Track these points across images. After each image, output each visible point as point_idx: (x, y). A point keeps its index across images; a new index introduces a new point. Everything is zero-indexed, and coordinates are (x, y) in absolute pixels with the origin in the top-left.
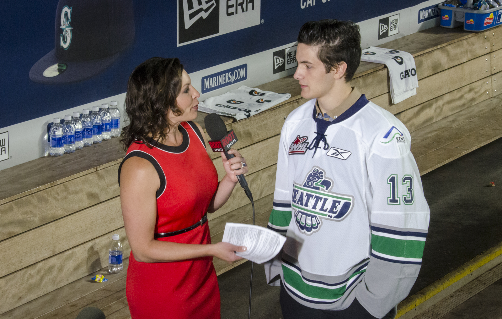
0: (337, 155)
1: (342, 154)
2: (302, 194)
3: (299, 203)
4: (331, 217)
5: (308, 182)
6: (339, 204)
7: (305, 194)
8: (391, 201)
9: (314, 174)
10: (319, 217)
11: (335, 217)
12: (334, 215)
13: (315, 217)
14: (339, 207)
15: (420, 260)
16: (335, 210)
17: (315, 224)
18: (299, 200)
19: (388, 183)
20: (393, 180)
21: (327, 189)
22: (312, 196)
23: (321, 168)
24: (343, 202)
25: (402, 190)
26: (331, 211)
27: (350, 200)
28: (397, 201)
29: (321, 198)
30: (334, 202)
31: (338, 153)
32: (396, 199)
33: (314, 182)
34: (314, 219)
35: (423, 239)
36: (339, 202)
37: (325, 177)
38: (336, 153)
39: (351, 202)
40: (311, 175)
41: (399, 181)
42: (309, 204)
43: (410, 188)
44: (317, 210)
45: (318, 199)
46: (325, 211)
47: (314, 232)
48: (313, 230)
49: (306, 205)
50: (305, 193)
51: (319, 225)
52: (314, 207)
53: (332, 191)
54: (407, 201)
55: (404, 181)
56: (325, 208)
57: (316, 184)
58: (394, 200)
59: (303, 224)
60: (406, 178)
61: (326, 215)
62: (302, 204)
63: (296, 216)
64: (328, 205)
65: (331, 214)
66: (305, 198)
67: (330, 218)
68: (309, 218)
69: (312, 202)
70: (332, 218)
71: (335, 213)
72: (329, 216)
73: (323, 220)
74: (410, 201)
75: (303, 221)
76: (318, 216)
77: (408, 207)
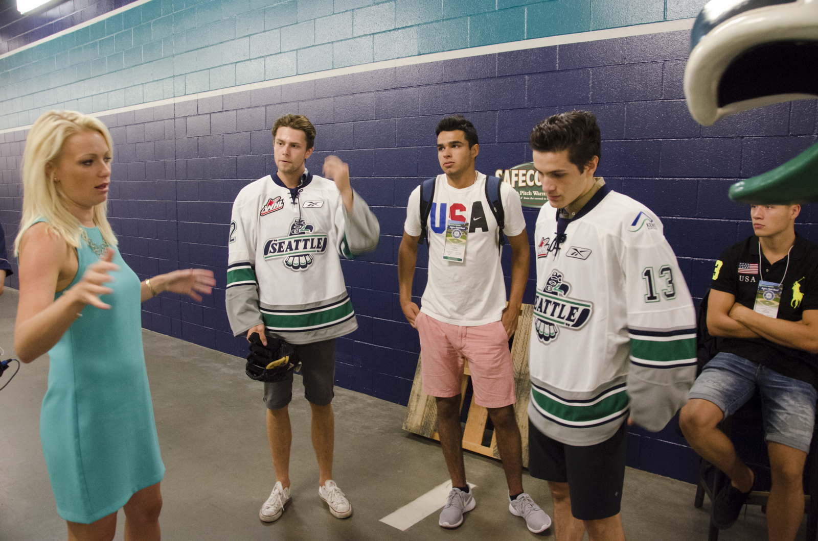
0: (576, 255)
1: (581, 253)
2: (542, 299)
3: (539, 309)
4: (569, 325)
5: (548, 287)
6: (577, 311)
7: (544, 301)
8: (649, 298)
9: (553, 278)
10: (557, 325)
11: (573, 326)
12: (571, 323)
13: (553, 325)
14: (577, 315)
15: (693, 360)
16: (572, 318)
17: (553, 334)
18: (539, 307)
19: (644, 279)
20: (648, 273)
21: (565, 294)
22: (550, 302)
23: (560, 271)
24: (581, 308)
25: (660, 284)
26: (569, 319)
27: (589, 306)
28: (655, 298)
29: (559, 304)
30: (572, 309)
31: (577, 253)
32: (655, 295)
33: (553, 286)
34: (551, 327)
35: (693, 336)
36: (577, 309)
37: (563, 281)
38: (575, 253)
39: (590, 309)
40: (550, 279)
41: (655, 275)
42: (547, 311)
43: (670, 279)
44: (555, 318)
45: (556, 304)
46: (563, 318)
47: (552, 341)
48: (551, 339)
49: (545, 312)
50: (544, 298)
51: (557, 334)
52: (552, 315)
53: (570, 296)
54: (669, 296)
55: (662, 273)
56: (562, 316)
57: (555, 289)
58: (652, 298)
59: (541, 332)
60: (664, 270)
61: (563, 323)
62: (541, 311)
63: (536, 324)
64: (566, 313)
65: (568, 322)
66: (544, 305)
67: (567, 326)
68: (547, 326)
69: (550, 308)
70: (570, 327)
71: (573, 321)
72: (567, 324)
73: (560, 328)
74: (672, 295)
75: (541, 329)
76: (555, 323)
77: (671, 302)
